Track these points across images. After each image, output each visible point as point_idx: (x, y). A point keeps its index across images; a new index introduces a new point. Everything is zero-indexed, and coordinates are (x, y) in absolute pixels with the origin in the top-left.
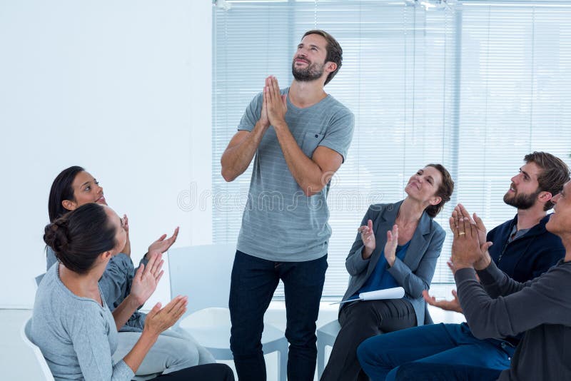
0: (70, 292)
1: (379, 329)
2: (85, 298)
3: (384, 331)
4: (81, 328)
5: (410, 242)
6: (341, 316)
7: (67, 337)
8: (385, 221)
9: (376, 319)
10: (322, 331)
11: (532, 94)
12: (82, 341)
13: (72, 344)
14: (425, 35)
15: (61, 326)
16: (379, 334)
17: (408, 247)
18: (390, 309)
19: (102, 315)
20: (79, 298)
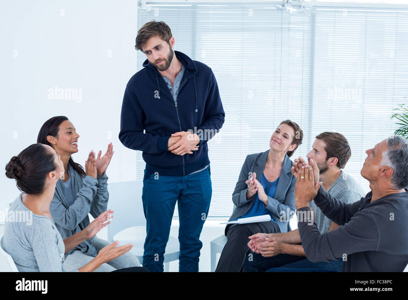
2: (42, 216)
4: (39, 237)
5: (278, 179)
7: (30, 246)
8: (258, 165)
10: (214, 242)
11: (365, 71)
13: (33, 250)
14: (289, 31)
15: (24, 237)
17: (277, 183)
18: (261, 229)
19: (53, 228)
20: (37, 215)
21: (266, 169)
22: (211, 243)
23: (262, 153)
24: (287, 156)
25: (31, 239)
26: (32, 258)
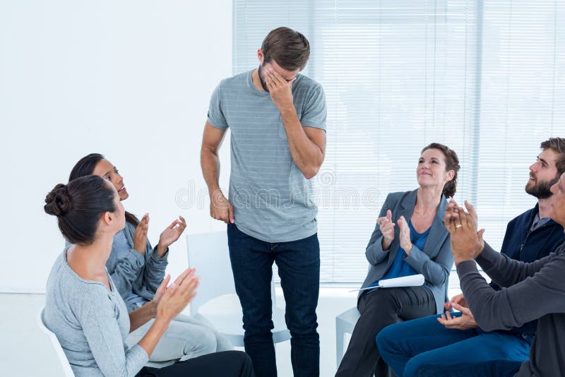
0: (77, 275)
1: (399, 316)
2: (93, 282)
3: (404, 318)
4: (90, 312)
5: (429, 229)
6: (360, 303)
7: (77, 323)
8: (403, 208)
9: (395, 306)
10: (342, 318)
12: (91, 324)
13: (82, 329)
14: (446, 20)
15: (70, 311)
16: (399, 322)
17: (427, 235)
18: (409, 296)
19: (110, 298)
20: (86, 281)
21: (414, 214)
22: (337, 319)
23: (409, 193)
24: (444, 196)
25: (78, 313)
26: (82, 339)
